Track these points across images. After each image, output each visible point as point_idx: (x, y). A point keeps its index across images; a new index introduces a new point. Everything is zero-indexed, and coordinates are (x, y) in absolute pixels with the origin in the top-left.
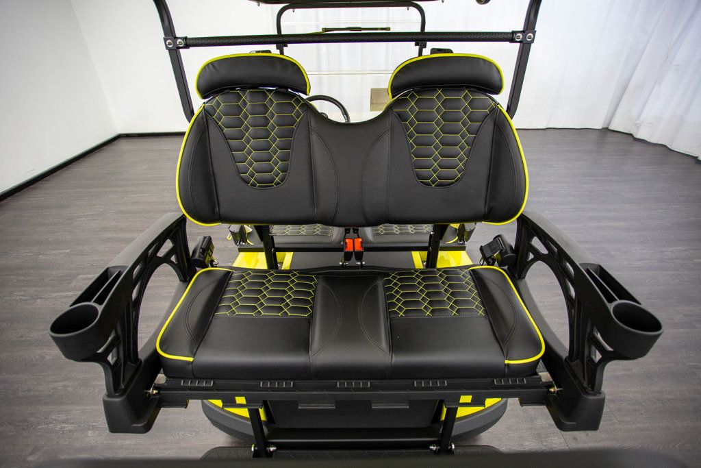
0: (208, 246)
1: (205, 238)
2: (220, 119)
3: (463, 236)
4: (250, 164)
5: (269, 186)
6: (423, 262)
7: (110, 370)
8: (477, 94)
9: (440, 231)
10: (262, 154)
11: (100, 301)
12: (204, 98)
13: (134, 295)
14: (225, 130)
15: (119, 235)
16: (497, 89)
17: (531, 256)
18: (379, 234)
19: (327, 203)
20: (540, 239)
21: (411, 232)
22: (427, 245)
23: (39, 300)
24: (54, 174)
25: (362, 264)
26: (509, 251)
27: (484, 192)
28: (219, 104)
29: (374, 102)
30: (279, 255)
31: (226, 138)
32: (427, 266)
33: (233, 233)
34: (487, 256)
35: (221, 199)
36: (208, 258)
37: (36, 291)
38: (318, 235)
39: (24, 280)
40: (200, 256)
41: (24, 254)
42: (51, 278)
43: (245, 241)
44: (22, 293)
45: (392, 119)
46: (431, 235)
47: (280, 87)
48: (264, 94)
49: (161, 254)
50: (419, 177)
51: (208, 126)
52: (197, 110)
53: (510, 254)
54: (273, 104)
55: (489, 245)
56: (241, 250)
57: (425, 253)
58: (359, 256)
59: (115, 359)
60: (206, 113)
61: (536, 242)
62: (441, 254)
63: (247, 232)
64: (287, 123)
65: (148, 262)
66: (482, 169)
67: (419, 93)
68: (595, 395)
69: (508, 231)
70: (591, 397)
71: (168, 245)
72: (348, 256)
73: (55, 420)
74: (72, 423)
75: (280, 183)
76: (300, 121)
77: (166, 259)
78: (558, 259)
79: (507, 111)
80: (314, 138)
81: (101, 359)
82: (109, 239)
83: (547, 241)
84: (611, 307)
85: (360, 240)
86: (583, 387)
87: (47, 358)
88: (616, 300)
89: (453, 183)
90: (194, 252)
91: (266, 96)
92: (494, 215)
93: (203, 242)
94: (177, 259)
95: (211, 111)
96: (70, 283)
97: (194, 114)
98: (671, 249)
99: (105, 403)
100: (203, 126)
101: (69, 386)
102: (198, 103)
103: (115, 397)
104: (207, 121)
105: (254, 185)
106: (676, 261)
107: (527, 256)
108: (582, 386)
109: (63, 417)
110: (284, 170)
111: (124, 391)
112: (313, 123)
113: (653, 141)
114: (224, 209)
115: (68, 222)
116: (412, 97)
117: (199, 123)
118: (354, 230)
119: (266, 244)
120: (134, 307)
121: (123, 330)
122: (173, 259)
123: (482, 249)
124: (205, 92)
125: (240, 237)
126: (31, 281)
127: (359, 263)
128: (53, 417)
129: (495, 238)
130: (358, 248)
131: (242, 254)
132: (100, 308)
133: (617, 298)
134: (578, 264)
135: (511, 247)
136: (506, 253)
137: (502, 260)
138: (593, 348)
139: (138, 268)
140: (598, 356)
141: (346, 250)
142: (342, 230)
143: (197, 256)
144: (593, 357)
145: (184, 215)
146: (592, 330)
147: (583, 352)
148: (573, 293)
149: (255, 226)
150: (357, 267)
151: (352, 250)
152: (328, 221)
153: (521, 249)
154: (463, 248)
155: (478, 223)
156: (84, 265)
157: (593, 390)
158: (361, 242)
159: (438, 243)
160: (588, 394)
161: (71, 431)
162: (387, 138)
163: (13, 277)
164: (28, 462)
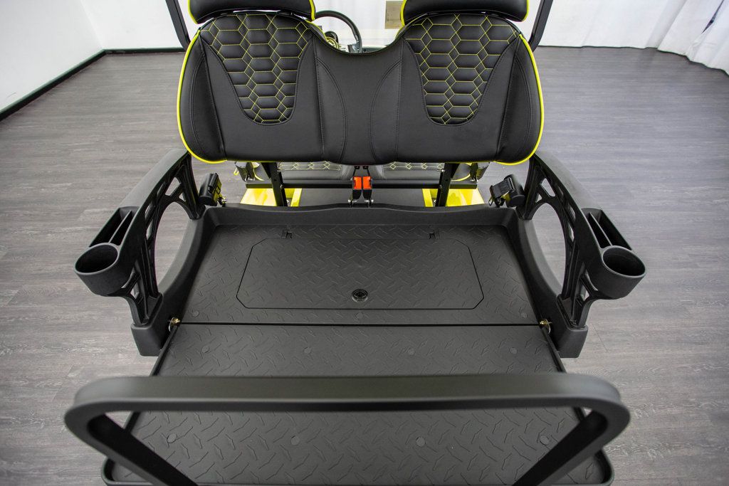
0: (215, 183)
1: (212, 175)
2: (218, 48)
3: (475, 174)
4: (254, 98)
5: (276, 122)
6: (433, 199)
7: (134, 303)
8: (499, 21)
9: (451, 170)
10: (267, 87)
11: (117, 241)
12: (199, 22)
13: (148, 235)
14: (225, 60)
15: (121, 167)
16: (520, 16)
17: (540, 198)
18: (390, 170)
19: (335, 140)
20: (549, 181)
21: (423, 168)
22: (438, 182)
23: (49, 235)
24: (38, 99)
25: (371, 202)
26: (518, 193)
27: (497, 131)
28: (216, 31)
29: (389, 18)
30: (287, 191)
31: (227, 70)
32: (437, 204)
33: (240, 169)
34: (497, 196)
35: (225, 136)
36: (216, 196)
37: (45, 225)
38: (327, 169)
39: (31, 215)
40: (208, 194)
41: (25, 188)
42: (57, 213)
43: (252, 176)
44: (31, 227)
45: (404, 49)
46: (442, 173)
47: (283, 10)
48: (264, 18)
49: (169, 192)
50: (431, 114)
51: (206, 56)
52: (193, 37)
53: (519, 195)
54: (276, 30)
55: (500, 185)
56: (249, 186)
57: (435, 191)
58: (368, 194)
59: (137, 293)
60: (203, 40)
61: (545, 184)
62: (451, 191)
63: (254, 167)
64: (291, 53)
65: (158, 201)
66: (497, 106)
67: (435, 19)
68: (578, 328)
69: (519, 171)
70: (575, 331)
71: (175, 184)
72: (356, 194)
73: (87, 344)
74: (102, 347)
75: (285, 119)
76: (305, 51)
77: (175, 198)
78: (563, 203)
79: (529, 42)
80: (320, 69)
81: (125, 293)
82: (111, 172)
83: (556, 184)
84: (602, 251)
85: (369, 178)
86: (569, 322)
87: (68, 290)
88: (609, 245)
89: (466, 120)
90: (202, 189)
91: (267, 22)
92: (507, 155)
93: (210, 180)
94: (185, 196)
95: (207, 37)
96: (77, 217)
97: (190, 41)
98: (693, 189)
99: (134, 331)
100: (201, 57)
101: (93, 315)
102: (193, 28)
103: (142, 326)
104: (204, 50)
105: (258, 121)
106: (695, 201)
107: (536, 197)
108: (569, 320)
109: (93, 341)
110: (290, 105)
111: (149, 322)
112: (319, 53)
113: (711, 66)
114: (229, 146)
115: (63, 152)
116: (427, 23)
117: (196, 52)
118: (364, 168)
119: (274, 181)
120: (148, 246)
121: (142, 269)
122: (181, 197)
123: (492, 188)
124: (199, 16)
125: (247, 173)
126: (38, 215)
127: (367, 201)
128: (84, 342)
129: (506, 178)
130: (367, 186)
131: (250, 190)
132: (119, 248)
133: (610, 243)
134: (580, 208)
135: (521, 188)
136: (515, 193)
137: (511, 200)
138: (584, 288)
139: (148, 208)
140: (586, 295)
141: (355, 189)
142: (351, 168)
143: (205, 194)
144: (582, 295)
145: (188, 151)
146: (584, 272)
147: (574, 290)
148: (573, 237)
149: (262, 163)
150: (366, 205)
151: (360, 189)
152: (337, 159)
153: (530, 191)
154: (474, 187)
155: (491, 163)
156: (88, 199)
157: (577, 324)
158: (370, 181)
159: (448, 181)
160: (572, 327)
161: (102, 354)
162: (398, 71)
163: (18, 211)
164: (69, 379)
